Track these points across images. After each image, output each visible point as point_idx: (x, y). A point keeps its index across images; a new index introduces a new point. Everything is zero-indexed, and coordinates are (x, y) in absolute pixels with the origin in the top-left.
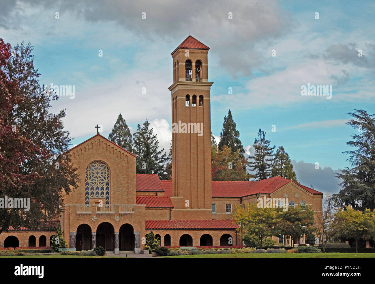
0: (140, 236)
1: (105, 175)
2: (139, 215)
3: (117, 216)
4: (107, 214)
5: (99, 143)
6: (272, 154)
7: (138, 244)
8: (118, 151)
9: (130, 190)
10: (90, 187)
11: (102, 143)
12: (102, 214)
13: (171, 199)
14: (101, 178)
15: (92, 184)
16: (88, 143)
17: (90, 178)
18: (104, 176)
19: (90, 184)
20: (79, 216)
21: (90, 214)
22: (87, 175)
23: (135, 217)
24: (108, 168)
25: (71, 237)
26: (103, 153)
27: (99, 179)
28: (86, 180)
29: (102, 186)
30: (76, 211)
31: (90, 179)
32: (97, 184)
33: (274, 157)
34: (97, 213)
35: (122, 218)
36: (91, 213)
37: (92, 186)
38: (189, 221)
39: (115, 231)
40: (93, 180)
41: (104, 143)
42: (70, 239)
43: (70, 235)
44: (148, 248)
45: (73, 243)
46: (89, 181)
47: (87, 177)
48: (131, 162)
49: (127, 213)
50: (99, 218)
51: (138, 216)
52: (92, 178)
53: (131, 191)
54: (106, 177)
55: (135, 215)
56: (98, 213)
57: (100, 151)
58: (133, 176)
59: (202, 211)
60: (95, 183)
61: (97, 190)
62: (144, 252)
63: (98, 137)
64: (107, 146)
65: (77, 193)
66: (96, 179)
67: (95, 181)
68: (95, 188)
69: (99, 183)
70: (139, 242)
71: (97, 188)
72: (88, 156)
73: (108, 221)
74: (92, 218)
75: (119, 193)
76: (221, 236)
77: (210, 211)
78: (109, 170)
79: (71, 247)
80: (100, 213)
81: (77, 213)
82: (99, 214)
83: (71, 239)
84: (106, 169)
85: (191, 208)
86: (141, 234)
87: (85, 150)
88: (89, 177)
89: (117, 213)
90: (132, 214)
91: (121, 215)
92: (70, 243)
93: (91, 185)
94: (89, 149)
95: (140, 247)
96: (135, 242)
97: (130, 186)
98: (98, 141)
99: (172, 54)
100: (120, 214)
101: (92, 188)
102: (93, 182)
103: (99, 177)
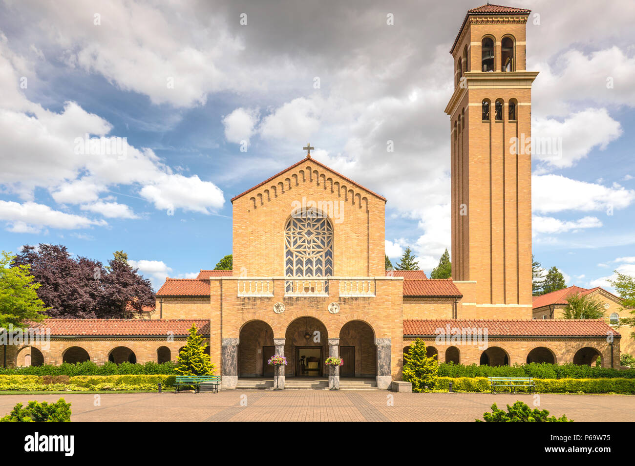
0: (390, 349)
1: (324, 238)
2: (387, 301)
3: (334, 303)
4: (310, 298)
5: (311, 174)
6: (542, 276)
7: (386, 367)
8: (348, 189)
9: (372, 263)
10: (295, 260)
11: (316, 175)
12: (297, 298)
13: (455, 284)
14: (316, 242)
15: (298, 254)
16: (289, 175)
17: (295, 242)
18: (322, 238)
19: (295, 254)
20: (243, 301)
21: (269, 299)
22: (290, 237)
23: (378, 305)
24: (329, 224)
25: (223, 348)
26: (320, 193)
27: (312, 244)
28: (287, 248)
29: (317, 258)
30: (237, 291)
31: (294, 245)
32: (309, 254)
33: (545, 278)
34: (287, 295)
35: (347, 306)
36: (272, 296)
37: (298, 258)
38: (498, 321)
39: (329, 337)
40: (300, 246)
41: (319, 176)
42: (223, 354)
43: (221, 345)
44: (411, 377)
45: (232, 361)
46: (292, 248)
47: (289, 242)
48: (374, 209)
49: (359, 296)
50: (292, 308)
51: (384, 302)
52: (299, 242)
53: (373, 265)
54: (326, 242)
55: (378, 301)
56: (290, 296)
57: (311, 190)
58: (379, 236)
59: (512, 308)
60: (305, 252)
61: (309, 265)
62: (400, 388)
63: (308, 164)
64: (325, 181)
65: (268, 269)
66: (306, 244)
67: (305, 248)
68: (304, 261)
69: (313, 252)
70: (388, 363)
71: (309, 261)
72: (288, 200)
73: (312, 313)
74: (274, 307)
75: (350, 269)
76: (575, 351)
77: (529, 308)
78: (331, 228)
79: (224, 372)
80: (292, 296)
81: (239, 296)
82: (290, 298)
83: (225, 354)
84: (326, 227)
85: (492, 303)
86: (391, 344)
87: (283, 189)
88: (292, 241)
89: (333, 297)
90: (369, 298)
91: (345, 300)
92: (223, 364)
93: (297, 256)
94: (290, 188)
95: (388, 373)
96: (379, 361)
97: (373, 255)
98: (308, 171)
99: (451, 52)
100: (340, 298)
101: (300, 262)
102: (301, 249)
103: (312, 241)
